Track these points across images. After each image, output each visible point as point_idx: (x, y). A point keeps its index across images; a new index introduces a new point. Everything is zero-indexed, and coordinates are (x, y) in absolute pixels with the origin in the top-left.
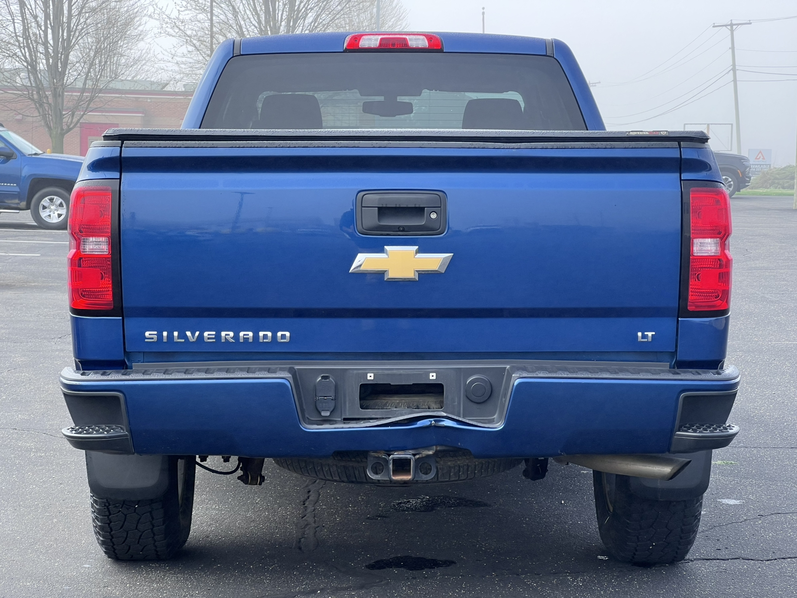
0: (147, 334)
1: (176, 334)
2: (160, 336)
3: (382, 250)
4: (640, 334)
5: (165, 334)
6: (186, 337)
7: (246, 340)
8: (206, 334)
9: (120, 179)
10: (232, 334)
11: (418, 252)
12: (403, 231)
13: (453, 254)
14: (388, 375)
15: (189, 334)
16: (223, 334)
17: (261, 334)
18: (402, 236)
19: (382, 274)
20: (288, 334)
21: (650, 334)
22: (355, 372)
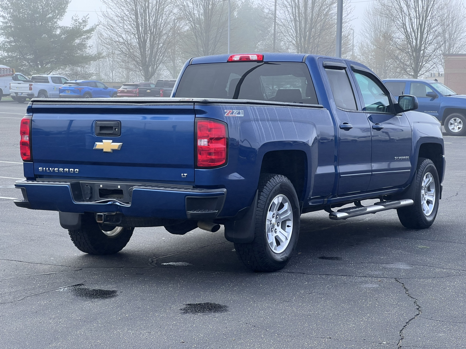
0: (40, 168)
1: (47, 169)
2: (43, 169)
3: (102, 142)
4: (182, 174)
5: (44, 169)
6: (50, 170)
7: (66, 171)
8: (55, 169)
9: (32, 115)
10: (62, 169)
11: (113, 142)
12: (107, 135)
13: (122, 143)
14: (106, 186)
15: (51, 169)
16: (60, 169)
17: (70, 170)
18: (108, 136)
19: (102, 150)
20: (78, 170)
21: (185, 174)
22: (97, 184)
